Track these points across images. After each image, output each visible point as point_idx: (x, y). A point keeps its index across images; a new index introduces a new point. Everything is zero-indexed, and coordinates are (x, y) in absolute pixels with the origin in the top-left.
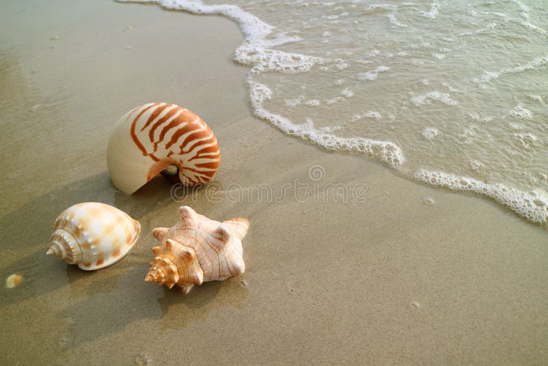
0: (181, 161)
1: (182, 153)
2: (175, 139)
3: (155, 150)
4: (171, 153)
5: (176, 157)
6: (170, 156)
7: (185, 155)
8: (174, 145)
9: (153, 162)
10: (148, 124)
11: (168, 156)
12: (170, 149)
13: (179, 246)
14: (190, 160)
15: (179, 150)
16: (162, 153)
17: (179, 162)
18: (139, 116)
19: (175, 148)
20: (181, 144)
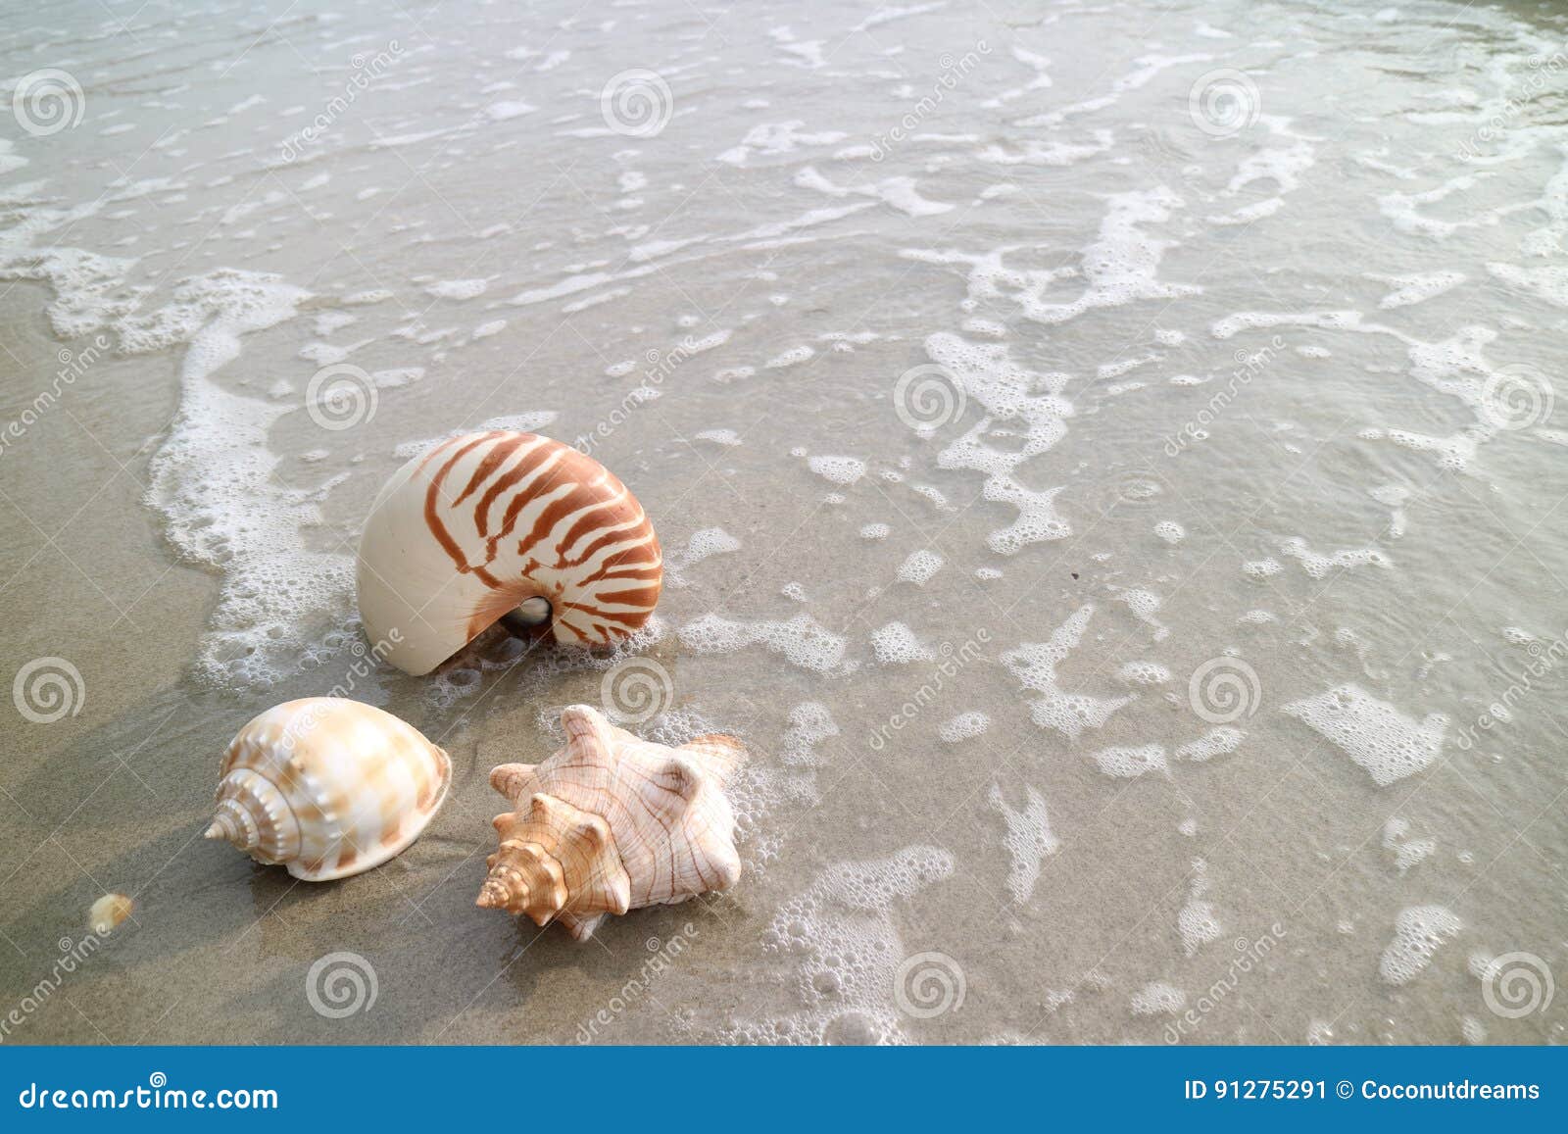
0: (558, 586)
1: (563, 564)
2: (543, 527)
3: (491, 557)
4: (534, 565)
5: (546, 577)
6: (531, 574)
7: (570, 571)
8: (541, 544)
9: (486, 590)
10: (471, 488)
11: (526, 572)
12: (531, 553)
13: (567, 810)
14: (582, 584)
15: (555, 558)
16: (508, 565)
17: (554, 589)
18: (447, 467)
19: (545, 551)
20: (560, 540)
